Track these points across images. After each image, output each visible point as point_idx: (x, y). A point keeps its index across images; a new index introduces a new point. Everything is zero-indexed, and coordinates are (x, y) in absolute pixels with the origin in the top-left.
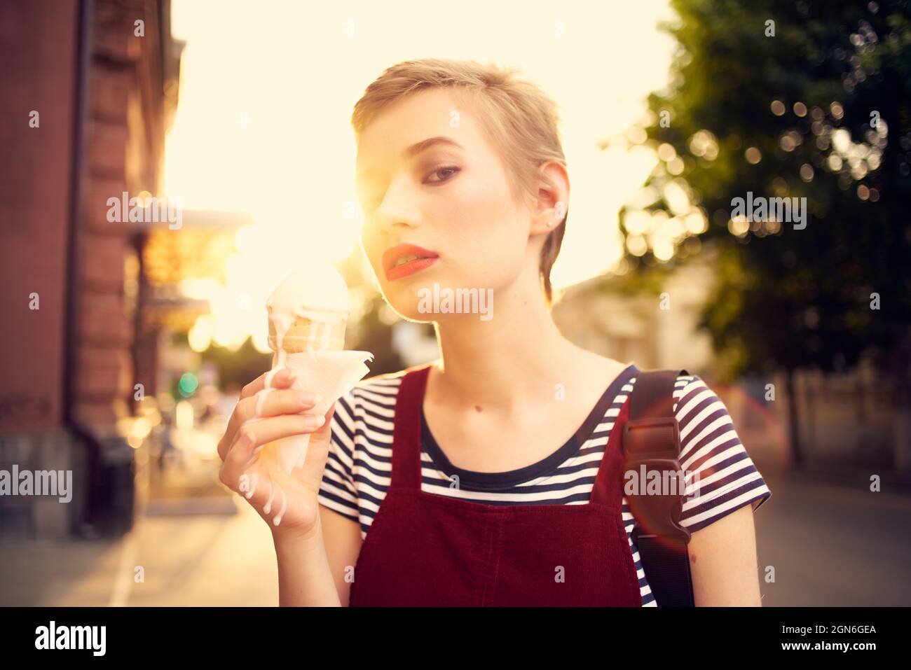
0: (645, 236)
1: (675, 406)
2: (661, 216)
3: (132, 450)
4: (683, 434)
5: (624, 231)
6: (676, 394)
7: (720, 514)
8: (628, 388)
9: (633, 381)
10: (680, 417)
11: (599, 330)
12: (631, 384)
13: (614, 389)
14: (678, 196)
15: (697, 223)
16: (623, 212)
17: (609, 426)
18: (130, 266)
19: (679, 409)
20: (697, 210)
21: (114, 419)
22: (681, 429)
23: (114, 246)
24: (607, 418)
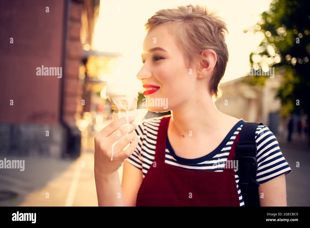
0: (258, 64)
1: (256, 137)
2: (265, 57)
3: (80, 131)
4: (258, 148)
5: (252, 62)
6: (257, 132)
7: (272, 177)
8: (239, 129)
9: (242, 126)
10: (257, 141)
11: (242, 96)
12: (241, 127)
13: (234, 129)
14: (271, 50)
15: (278, 59)
16: (251, 55)
17: (231, 143)
18: (82, 70)
19: (257, 138)
20: (278, 55)
21: (75, 120)
22: (257, 146)
23: (76, 63)
24: (231, 139)
